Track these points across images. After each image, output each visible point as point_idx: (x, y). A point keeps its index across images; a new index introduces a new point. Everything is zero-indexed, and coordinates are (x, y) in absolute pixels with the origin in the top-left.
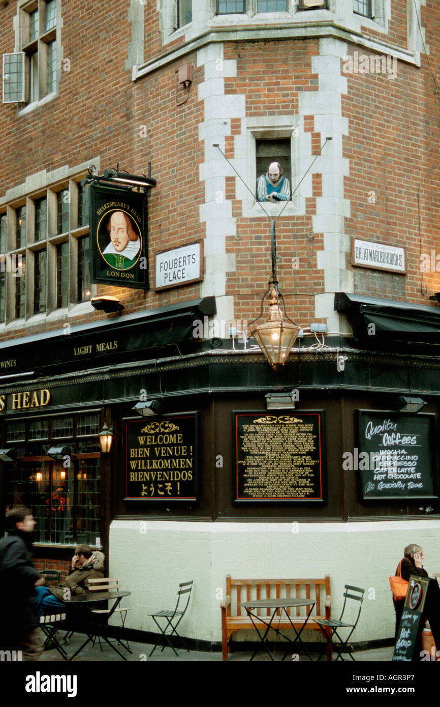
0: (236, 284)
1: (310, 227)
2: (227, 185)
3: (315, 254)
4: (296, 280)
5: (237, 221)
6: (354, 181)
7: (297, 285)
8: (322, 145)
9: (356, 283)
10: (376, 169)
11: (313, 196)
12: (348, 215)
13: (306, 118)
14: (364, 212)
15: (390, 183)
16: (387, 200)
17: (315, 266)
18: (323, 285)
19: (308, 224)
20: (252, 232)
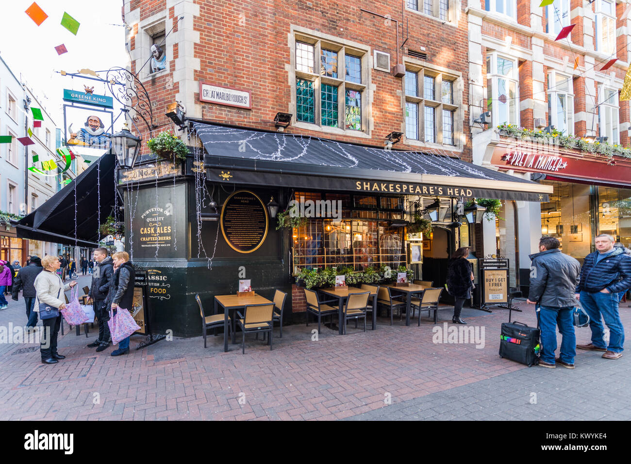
1: (172, 79)
3: (174, 96)
6: (205, 47)
8: (178, 23)
9: (204, 113)
10: (225, 40)
11: (174, 59)
12: (199, 69)
13: (170, 10)
14: (213, 67)
15: (237, 50)
16: (235, 61)
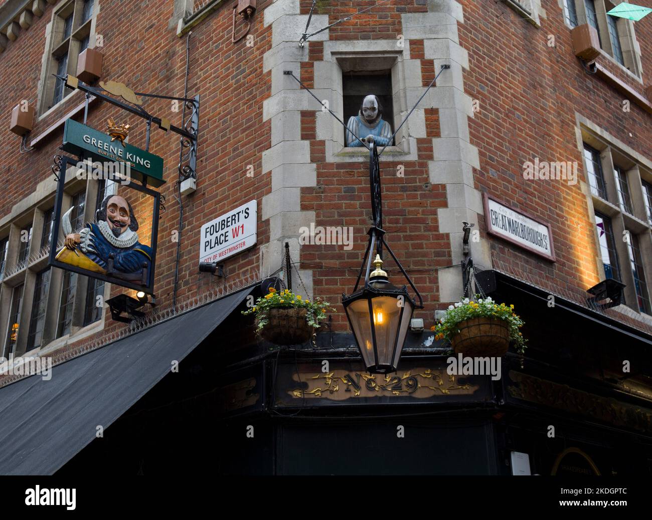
0: (317, 253)
1: (425, 176)
2: (302, 122)
3: (435, 213)
4: (407, 249)
5: (318, 168)
6: (481, 126)
7: (409, 255)
8: (437, 73)
9: (495, 259)
10: (504, 121)
11: (428, 136)
12: (478, 167)
13: (413, 43)
14: (496, 168)
15: (522, 143)
17: (436, 228)
18: (450, 256)
19: (422, 173)
20: (340, 182)
